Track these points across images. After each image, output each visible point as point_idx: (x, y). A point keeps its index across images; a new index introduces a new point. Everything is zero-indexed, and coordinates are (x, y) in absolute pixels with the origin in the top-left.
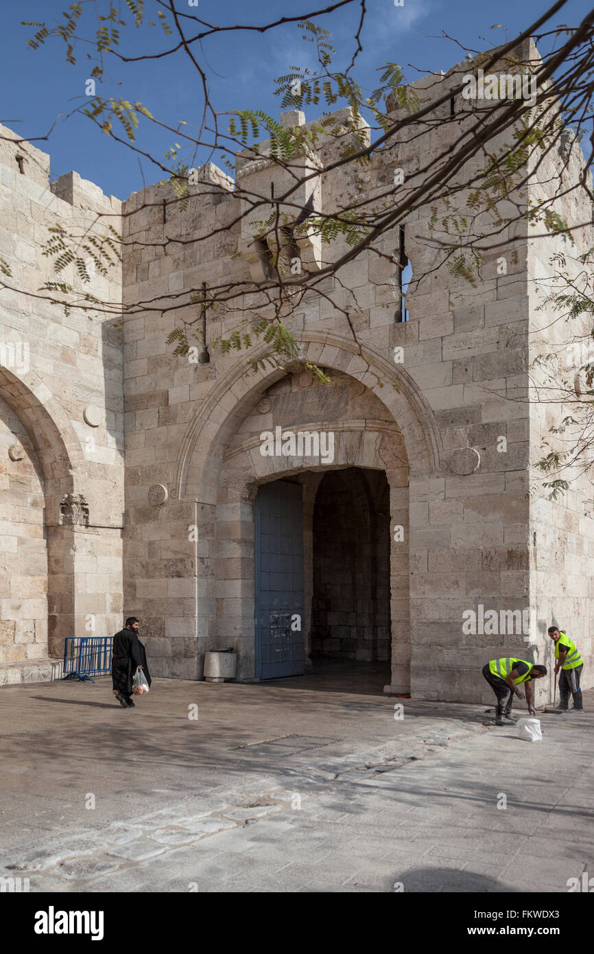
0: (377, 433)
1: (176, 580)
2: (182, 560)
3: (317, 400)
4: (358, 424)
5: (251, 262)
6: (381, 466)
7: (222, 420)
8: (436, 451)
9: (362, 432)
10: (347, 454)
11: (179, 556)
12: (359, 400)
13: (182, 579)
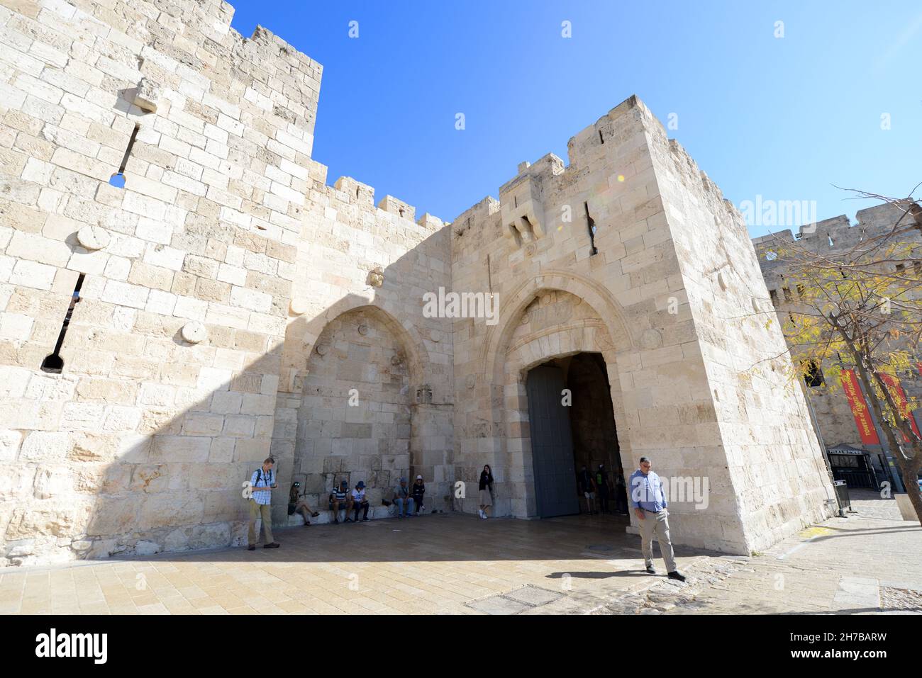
0: (592, 328)
1: (482, 438)
2: (485, 424)
3: (554, 311)
4: (580, 323)
5: (509, 238)
6: (598, 350)
7: (501, 331)
8: (630, 334)
9: (583, 328)
10: (576, 344)
11: (483, 422)
12: (578, 307)
13: (485, 439)
